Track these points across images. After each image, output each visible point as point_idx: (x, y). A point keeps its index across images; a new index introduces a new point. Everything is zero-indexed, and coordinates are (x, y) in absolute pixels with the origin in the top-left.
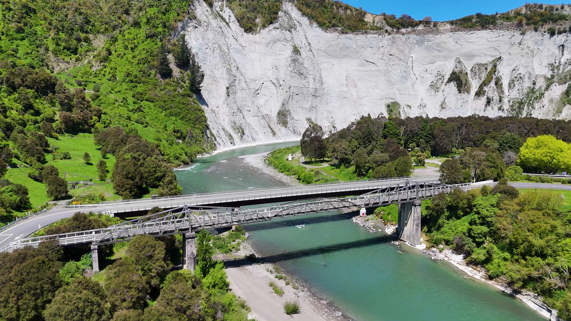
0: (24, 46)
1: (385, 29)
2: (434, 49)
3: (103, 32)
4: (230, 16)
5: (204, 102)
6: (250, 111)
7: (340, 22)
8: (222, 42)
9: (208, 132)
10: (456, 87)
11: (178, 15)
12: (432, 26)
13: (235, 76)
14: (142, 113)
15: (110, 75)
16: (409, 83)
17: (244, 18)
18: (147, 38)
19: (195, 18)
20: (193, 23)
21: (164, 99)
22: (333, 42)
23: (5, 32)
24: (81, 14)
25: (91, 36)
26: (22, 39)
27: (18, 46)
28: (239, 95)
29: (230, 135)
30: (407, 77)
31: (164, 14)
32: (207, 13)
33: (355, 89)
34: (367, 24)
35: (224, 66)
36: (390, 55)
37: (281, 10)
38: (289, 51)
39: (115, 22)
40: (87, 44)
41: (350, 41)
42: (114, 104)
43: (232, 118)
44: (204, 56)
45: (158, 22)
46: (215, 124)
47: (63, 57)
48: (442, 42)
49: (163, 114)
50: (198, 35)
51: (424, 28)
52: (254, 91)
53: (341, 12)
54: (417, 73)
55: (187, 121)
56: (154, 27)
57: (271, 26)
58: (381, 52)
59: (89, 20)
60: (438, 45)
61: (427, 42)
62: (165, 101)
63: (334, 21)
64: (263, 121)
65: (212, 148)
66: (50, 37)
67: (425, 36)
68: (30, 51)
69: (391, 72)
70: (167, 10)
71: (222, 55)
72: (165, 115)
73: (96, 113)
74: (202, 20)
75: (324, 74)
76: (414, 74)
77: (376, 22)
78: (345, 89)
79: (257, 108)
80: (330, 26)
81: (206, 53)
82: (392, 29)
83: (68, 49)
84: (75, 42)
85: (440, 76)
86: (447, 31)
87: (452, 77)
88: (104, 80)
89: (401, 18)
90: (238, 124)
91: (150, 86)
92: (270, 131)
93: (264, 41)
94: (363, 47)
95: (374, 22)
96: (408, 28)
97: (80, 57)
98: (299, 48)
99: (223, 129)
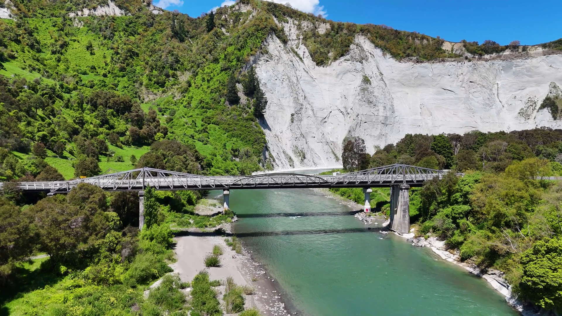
0: (123, 82)
1: (464, 56)
2: (523, 74)
3: (189, 70)
4: (304, 52)
5: (266, 126)
6: (314, 137)
7: (415, 52)
8: (291, 74)
9: (267, 153)
10: (550, 114)
11: (251, 51)
12: (520, 50)
13: (302, 105)
14: (206, 133)
15: (186, 103)
16: (493, 111)
17: (316, 53)
18: (222, 71)
19: (267, 53)
20: (265, 57)
21: (228, 122)
22: (407, 71)
23: (111, 72)
24: (173, 55)
25: (178, 73)
26: (123, 76)
27: (119, 82)
28: (305, 121)
29: (290, 158)
30: (491, 105)
31: (239, 50)
32: (279, 49)
33: (431, 117)
34: (445, 52)
35: (292, 95)
36: (470, 82)
37: (353, 43)
38: (358, 80)
39: (200, 61)
40: (174, 79)
41: (426, 70)
42: (184, 125)
43: (295, 143)
44: (273, 86)
45: (233, 57)
46: (275, 147)
47: (153, 89)
48: (533, 67)
49: (226, 135)
50: (268, 68)
51: (511, 53)
52: (321, 119)
53: (417, 42)
54: (504, 102)
55: (247, 141)
56: (229, 61)
57: (342, 59)
58: (460, 80)
59: (179, 60)
60: (529, 70)
61: (516, 67)
62: (229, 124)
63: (408, 51)
64: (326, 147)
65: (268, 168)
66: (145, 74)
67: (513, 61)
68: (127, 86)
69: (472, 99)
70: (242, 47)
71: (291, 86)
72: (227, 136)
73: (162, 130)
74: (274, 54)
75: (396, 103)
76: (500, 101)
77: (455, 50)
78: (419, 117)
79: (321, 135)
80: (404, 56)
81: (275, 84)
82: (472, 56)
83: (158, 83)
84: (164, 77)
85: (531, 102)
86: (538, 54)
87: (546, 102)
88: (181, 106)
89: (484, 45)
90: (300, 148)
91: (218, 112)
92: (333, 156)
93: (334, 73)
94: (439, 76)
95: (452, 50)
96: (492, 54)
97: (166, 90)
98: (369, 78)
99: (284, 152)
